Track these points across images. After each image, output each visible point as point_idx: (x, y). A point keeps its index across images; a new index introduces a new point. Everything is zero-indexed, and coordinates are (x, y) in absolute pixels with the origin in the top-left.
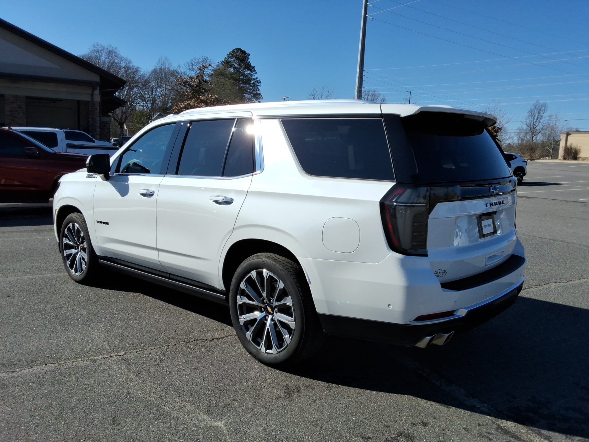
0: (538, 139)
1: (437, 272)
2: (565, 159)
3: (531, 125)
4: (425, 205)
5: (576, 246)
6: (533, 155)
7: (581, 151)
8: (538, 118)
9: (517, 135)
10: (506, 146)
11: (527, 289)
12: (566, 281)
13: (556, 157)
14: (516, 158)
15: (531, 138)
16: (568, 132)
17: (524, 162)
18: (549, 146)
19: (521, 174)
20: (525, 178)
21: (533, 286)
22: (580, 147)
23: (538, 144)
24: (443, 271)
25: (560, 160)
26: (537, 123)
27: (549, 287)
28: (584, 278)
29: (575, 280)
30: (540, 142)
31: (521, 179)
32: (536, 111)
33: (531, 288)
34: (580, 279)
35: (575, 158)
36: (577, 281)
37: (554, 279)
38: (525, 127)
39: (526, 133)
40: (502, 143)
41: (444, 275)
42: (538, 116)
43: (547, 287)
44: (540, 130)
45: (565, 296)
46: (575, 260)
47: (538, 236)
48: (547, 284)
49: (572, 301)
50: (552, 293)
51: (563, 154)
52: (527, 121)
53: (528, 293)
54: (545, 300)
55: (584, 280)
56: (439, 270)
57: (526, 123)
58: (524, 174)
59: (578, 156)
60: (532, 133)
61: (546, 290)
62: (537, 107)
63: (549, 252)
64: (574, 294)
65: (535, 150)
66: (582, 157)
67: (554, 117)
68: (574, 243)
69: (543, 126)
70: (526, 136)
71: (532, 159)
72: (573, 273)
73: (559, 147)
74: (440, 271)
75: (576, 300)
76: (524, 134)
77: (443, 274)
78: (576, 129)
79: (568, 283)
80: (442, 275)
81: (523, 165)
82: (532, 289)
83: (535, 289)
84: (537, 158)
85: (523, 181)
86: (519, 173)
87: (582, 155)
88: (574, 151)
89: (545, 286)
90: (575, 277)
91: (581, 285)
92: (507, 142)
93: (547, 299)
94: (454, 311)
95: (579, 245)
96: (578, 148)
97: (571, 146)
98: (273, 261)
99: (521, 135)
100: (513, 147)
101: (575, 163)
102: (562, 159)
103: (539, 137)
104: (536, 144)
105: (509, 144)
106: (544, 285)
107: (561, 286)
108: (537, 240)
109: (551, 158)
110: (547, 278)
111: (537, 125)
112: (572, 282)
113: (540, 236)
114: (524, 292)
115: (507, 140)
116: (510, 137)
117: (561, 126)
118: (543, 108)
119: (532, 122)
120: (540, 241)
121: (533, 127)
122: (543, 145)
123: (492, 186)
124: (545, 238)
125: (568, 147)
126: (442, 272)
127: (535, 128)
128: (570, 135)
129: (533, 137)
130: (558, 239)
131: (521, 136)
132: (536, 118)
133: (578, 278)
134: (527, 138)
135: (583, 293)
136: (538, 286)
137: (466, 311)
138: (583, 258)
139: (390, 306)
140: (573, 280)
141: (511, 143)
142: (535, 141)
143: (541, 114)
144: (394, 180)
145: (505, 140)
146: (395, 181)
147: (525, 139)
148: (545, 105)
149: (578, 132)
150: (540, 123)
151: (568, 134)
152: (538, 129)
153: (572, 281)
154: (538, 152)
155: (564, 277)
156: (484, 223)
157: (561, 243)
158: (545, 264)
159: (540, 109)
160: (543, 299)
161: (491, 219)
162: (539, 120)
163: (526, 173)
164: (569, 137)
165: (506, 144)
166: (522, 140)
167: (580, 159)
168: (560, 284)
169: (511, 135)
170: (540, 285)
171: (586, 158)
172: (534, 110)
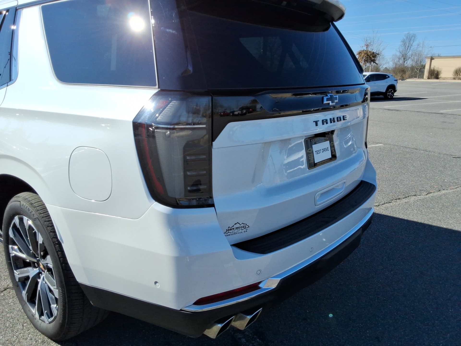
0: (408, 63)
1: (233, 227)
2: (429, 78)
3: (403, 52)
4: (204, 126)
5: (436, 155)
6: (404, 76)
7: (442, 72)
8: (408, 47)
9: (392, 60)
10: (383, 69)
11: (386, 204)
12: (426, 194)
13: (423, 78)
14: (389, 77)
15: (403, 63)
16: (431, 57)
17: (395, 80)
18: (417, 69)
19: (393, 91)
20: (395, 94)
21: (393, 200)
22: (441, 69)
23: (408, 68)
24: (242, 225)
25: (425, 79)
26: (408, 50)
27: (408, 201)
28: (444, 189)
29: (435, 192)
30: (410, 66)
31: (392, 95)
32: (407, 41)
33: (390, 202)
34: (439, 191)
35: (437, 77)
36: (437, 193)
37: (414, 191)
38: (398, 54)
39: (399, 59)
40: (381, 67)
41: (245, 230)
42: (409, 44)
43: (406, 201)
44: (410, 56)
45: (424, 211)
46: (435, 170)
47: (402, 146)
48: (406, 197)
49: (431, 218)
50: (410, 208)
51: (428, 75)
52: (400, 49)
53: (387, 209)
54: (403, 218)
55: (443, 192)
56: (236, 224)
57: (399, 51)
58: (395, 91)
59: (439, 77)
60: (404, 59)
61: (405, 205)
62: (408, 37)
63: (411, 161)
64: (433, 208)
65: (405, 72)
66: (442, 77)
67: (421, 45)
68: (434, 152)
69: (412, 53)
70: (399, 61)
71: (403, 79)
72: (432, 184)
73: (425, 70)
74: (238, 225)
75: (435, 216)
76: (398, 60)
77: (243, 229)
78: (438, 55)
79: (428, 195)
80: (241, 231)
81: (394, 83)
82: (391, 204)
83: (394, 203)
84: (406, 78)
85: (394, 97)
86: (391, 90)
87: (442, 75)
88: (436, 72)
89: (404, 200)
90: (434, 189)
91: (440, 197)
92: (384, 67)
93: (406, 216)
94: (260, 283)
95: (439, 153)
96: (439, 70)
97: (434, 69)
98: (29, 206)
99: (396, 60)
100: (388, 70)
101: (437, 81)
102: (427, 79)
103: (409, 62)
104: (407, 68)
105: (386, 68)
106: (404, 198)
107: (420, 200)
108: (401, 149)
109: (418, 78)
110: (407, 190)
111: (408, 52)
112: (431, 195)
113: (404, 146)
114: (383, 208)
115: (384, 65)
116: (387, 62)
117: (427, 52)
118: (413, 38)
119: (404, 50)
120: (404, 150)
121: (405, 53)
122: (412, 68)
123: (327, 96)
124: (409, 147)
125: (432, 69)
126: (240, 226)
127: (406, 54)
128: (433, 59)
129: (404, 62)
130: (421, 148)
131: (395, 62)
132: (407, 46)
133: (437, 189)
134: (400, 63)
135: (443, 207)
136: (398, 201)
137: (278, 280)
138: (443, 167)
139: (157, 284)
140: (433, 192)
141: (387, 67)
142: (406, 65)
143: (412, 43)
144: (155, 85)
145: (382, 65)
146: (157, 87)
147: (398, 64)
148: (414, 36)
149: (439, 57)
150: (410, 51)
151: (432, 59)
152: (409, 55)
153: (431, 193)
154: (408, 74)
155: (424, 189)
156: (315, 147)
157: (422, 152)
158: (407, 174)
159: (410, 39)
160: (401, 216)
161: (329, 141)
162: (409, 47)
163: (397, 90)
164: (433, 61)
165: (384, 68)
166: (396, 64)
167: (441, 78)
168: (420, 196)
169: (387, 60)
170: (399, 199)
171: (446, 78)
172: (406, 40)
